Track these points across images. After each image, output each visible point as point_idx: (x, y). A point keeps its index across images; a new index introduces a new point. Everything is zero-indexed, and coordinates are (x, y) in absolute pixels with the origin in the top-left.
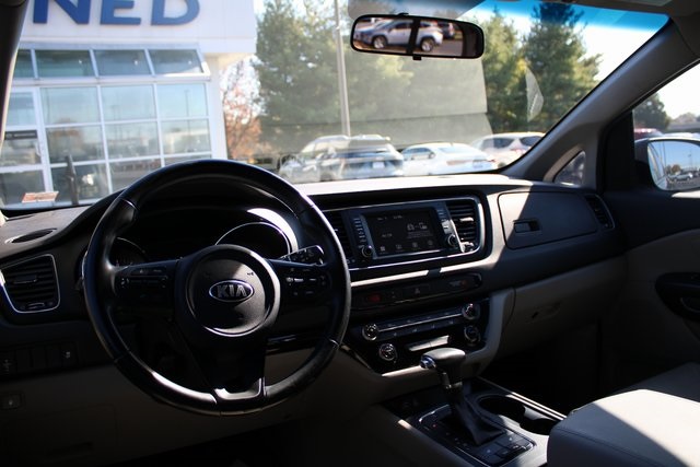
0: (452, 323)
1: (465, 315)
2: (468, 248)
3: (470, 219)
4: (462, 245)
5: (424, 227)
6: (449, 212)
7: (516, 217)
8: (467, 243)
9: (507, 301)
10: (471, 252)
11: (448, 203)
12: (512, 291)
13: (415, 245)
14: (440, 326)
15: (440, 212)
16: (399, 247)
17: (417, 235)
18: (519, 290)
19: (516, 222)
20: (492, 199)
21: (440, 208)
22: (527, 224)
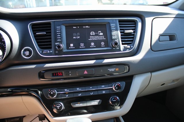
0: (104, 92)
1: (114, 89)
2: (125, 49)
3: (132, 31)
4: (122, 47)
5: (101, 34)
6: (118, 26)
7: (162, 32)
8: (126, 46)
9: (143, 82)
10: (128, 51)
11: (120, 21)
12: (149, 74)
13: (93, 44)
14: (96, 93)
15: (113, 25)
16: (82, 45)
17: (96, 38)
18: (154, 74)
19: (161, 35)
20: (148, 20)
21: (113, 23)
22: (168, 36)
